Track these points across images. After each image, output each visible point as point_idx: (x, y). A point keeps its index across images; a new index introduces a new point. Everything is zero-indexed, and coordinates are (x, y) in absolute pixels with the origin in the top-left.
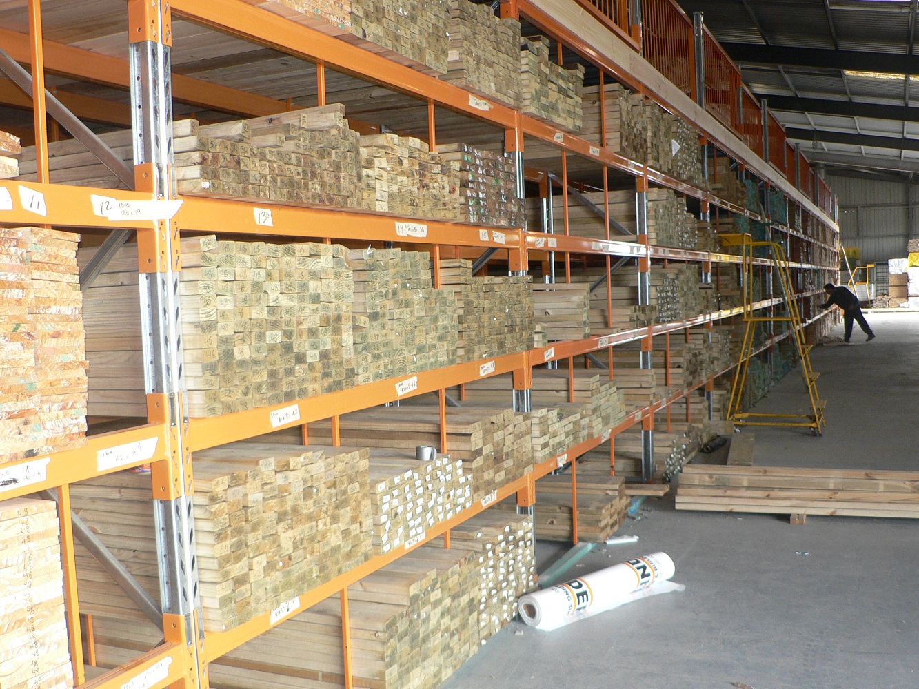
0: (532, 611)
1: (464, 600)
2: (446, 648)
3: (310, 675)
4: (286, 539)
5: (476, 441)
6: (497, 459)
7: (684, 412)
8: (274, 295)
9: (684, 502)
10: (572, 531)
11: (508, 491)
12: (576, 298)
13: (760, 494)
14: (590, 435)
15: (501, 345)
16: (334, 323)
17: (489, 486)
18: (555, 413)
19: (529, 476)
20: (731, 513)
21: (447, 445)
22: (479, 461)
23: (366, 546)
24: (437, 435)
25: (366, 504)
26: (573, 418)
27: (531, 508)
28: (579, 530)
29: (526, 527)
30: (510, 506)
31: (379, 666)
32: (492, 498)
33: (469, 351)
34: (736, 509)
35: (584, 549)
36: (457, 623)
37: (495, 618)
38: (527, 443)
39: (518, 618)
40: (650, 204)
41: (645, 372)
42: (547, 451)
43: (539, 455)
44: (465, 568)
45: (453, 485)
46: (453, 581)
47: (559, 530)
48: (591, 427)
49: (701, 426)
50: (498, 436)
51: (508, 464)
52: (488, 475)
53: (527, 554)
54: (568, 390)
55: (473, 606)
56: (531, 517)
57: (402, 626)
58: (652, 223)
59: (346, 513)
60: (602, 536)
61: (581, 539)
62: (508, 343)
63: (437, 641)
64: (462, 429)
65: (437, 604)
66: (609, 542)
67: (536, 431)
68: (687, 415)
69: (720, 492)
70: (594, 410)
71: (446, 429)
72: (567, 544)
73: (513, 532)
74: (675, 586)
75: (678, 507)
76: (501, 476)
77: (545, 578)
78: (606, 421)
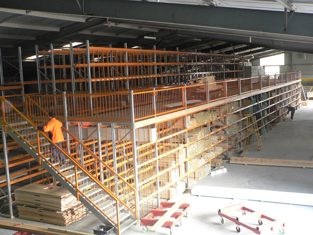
0: (210, 174)
1: (204, 172)
2: (203, 176)
3: (192, 177)
4: (193, 165)
5: (205, 157)
6: (207, 158)
7: (235, 147)
8: (193, 149)
9: (231, 162)
10: (215, 166)
11: (208, 161)
12: (216, 138)
13: (241, 161)
14: (218, 154)
15: (208, 147)
16: (196, 149)
17: (206, 161)
18: (213, 152)
19: (210, 159)
20: (237, 164)
21: (202, 157)
22: (206, 159)
23: (197, 166)
24: (202, 156)
25: (197, 163)
26: (215, 152)
27: (210, 163)
28: (216, 166)
29: (210, 165)
30: (208, 163)
31: (198, 176)
32: (207, 162)
33: (205, 148)
34: (238, 163)
35: (217, 168)
36: (204, 174)
37: (207, 174)
38: (210, 156)
39: (209, 175)
40: (228, 119)
41: (227, 143)
42: (212, 157)
43: (211, 157)
44: (204, 169)
45: (204, 161)
46: (203, 170)
47: (214, 166)
48: (218, 153)
49: (238, 149)
50: (207, 156)
51: (208, 158)
52: (206, 160)
53: (210, 168)
54: (215, 149)
55: (205, 172)
56: (210, 164)
57: (200, 173)
58: (228, 122)
59: (196, 164)
60: (219, 166)
61: (216, 167)
62: (208, 146)
63: (202, 175)
64: (204, 156)
65: (202, 172)
66: (220, 167)
67: (211, 155)
68: (236, 147)
69: (236, 161)
70: (218, 151)
71: (202, 155)
72: (215, 167)
73: (209, 165)
74: (227, 172)
75: (230, 163)
76: (208, 160)
77: (212, 171)
78: (220, 152)
